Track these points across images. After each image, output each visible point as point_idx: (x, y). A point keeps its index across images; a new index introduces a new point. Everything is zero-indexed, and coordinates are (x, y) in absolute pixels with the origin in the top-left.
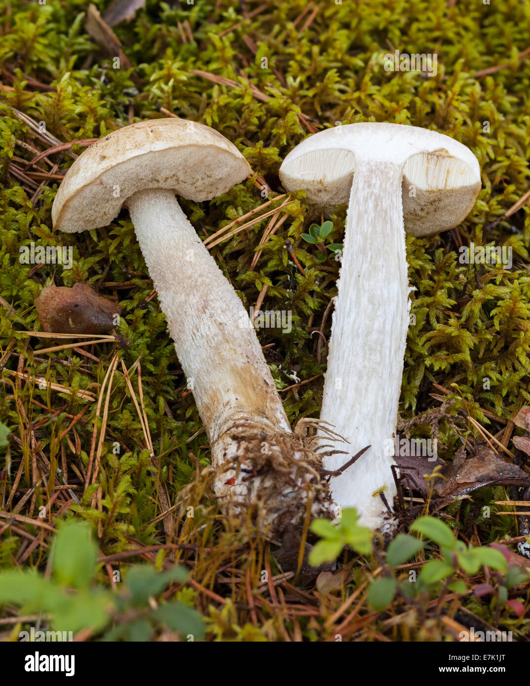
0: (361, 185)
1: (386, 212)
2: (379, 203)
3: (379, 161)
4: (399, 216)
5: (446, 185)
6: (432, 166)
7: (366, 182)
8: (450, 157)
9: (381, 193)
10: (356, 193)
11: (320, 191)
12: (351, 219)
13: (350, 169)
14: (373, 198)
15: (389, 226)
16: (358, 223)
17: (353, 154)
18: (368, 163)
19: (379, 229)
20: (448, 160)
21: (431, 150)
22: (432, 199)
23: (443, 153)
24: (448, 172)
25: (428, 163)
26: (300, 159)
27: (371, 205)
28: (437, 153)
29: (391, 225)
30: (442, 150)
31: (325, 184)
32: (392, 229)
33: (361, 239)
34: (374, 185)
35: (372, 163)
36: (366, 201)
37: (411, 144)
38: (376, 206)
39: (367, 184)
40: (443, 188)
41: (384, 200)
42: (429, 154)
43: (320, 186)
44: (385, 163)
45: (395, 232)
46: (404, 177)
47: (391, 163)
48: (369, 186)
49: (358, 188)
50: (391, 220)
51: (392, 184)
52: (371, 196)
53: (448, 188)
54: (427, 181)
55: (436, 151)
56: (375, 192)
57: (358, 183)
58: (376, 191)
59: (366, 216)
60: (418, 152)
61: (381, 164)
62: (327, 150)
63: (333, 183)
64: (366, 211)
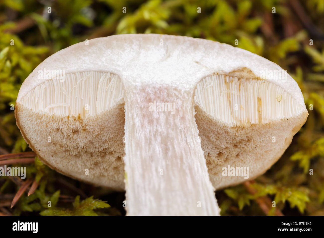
0: (138, 122)
1: (182, 159)
2: (170, 147)
3: (157, 86)
4: (201, 165)
5: (260, 118)
6: (235, 92)
7: (144, 116)
8: (258, 79)
9: (170, 131)
10: (133, 132)
11: (76, 132)
12: (133, 170)
13: (118, 100)
14: (159, 139)
15: (189, 179)
16: (143, 176)
17: (119, 78)
18: (143, 90)
19: (176, 182)
20: (256, 84)
21: (227, 70)
22: (238, 139)
23: (245, 74)
24: (259, 99)
25: (228, 88)
26: (43, 87)
27: (158, 148)
28: (237, 74)
29: (193, 178)
30: (243, 69)
31: (85, 121)
32: (195, 184)
33: (152, 199)
34: (158, 120)
35: (149, 90)
36: (150, 144)
37: (197, 62)
38: (166, 151)
39: (146, 120)
40: (257, 122)
41: (176, 142)
42: (226, 75)
43: (78, 125)
44: (166, 88)
45: (201, 188)
46: (197, 108)
47: (175, 89)
48: (151, 122)
49: (134, 125)
50: (191, 169)
51: (183, 118)
52: (155, 136)
53: (264, 122)
54: (232, 112)
55: (234, 71)
56: (160, 130)
57: (133, 118)
58: (162, 129)
59: (153, 165)
60: (211, 73)
61: (161, 90)
62: (81, 73)
63: (97, 119)
64: (152, 158)
